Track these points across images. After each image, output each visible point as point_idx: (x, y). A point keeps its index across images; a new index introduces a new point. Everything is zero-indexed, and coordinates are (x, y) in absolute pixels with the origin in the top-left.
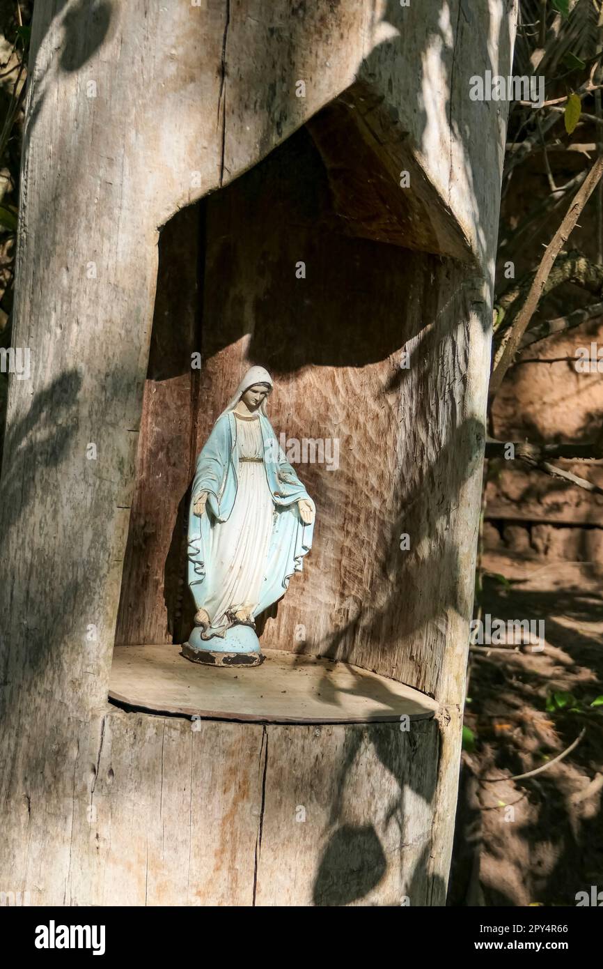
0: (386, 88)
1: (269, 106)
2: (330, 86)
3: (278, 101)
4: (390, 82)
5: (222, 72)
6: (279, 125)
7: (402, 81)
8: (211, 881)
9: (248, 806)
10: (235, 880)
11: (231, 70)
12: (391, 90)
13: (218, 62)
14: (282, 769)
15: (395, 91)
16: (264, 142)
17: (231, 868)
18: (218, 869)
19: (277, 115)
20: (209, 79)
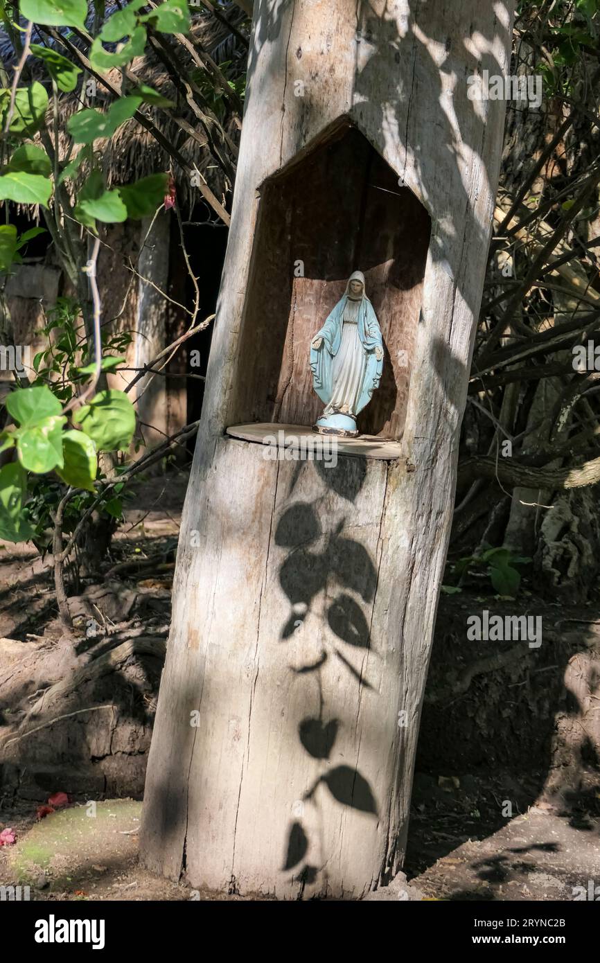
0: (359, 117)
1: (301, 127)
2: (329, 116)
3: (304, 124)
4: (361, 114)
5: (283, 109)
6: (305, 136)
7: (369, 113)
8: (250, 527)
9: (269, 490)
10: (261, 528)
11: (286, 108)
12: (361, 118)
13: (281, 104)
14: (286, 472)
15: (364, 119)
16: (298, 145)
17: (259, 522)
18: (253, 521)
19: (304, 132)
20: (278, 112)
